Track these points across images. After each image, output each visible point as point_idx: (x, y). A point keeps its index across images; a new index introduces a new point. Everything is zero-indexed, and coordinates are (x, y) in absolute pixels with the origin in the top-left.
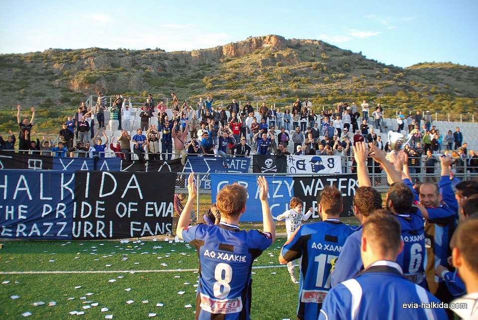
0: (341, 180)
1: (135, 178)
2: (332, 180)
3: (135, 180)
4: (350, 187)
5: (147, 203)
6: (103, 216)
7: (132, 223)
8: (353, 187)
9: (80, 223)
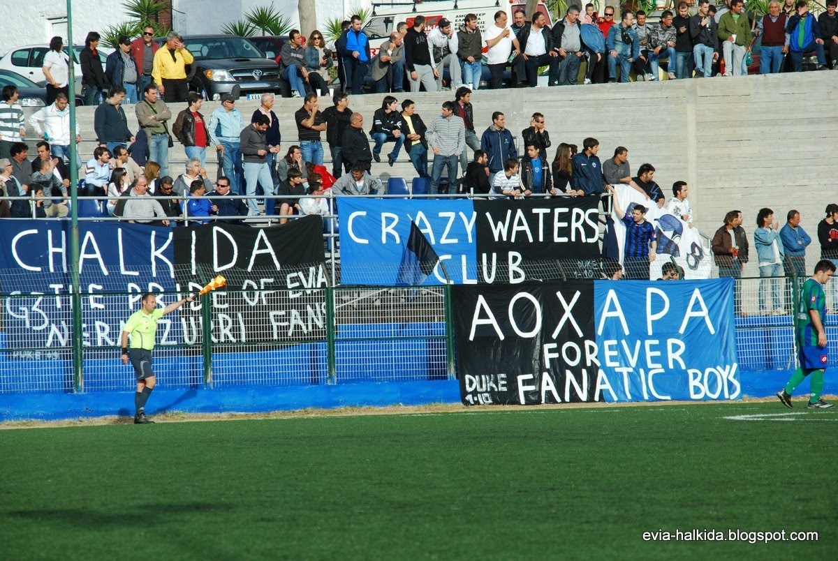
0: (558, 211)
1: (264, 235)
2: (541, 211)
3: (265, 238)
4: (574, 225)
5: (289, 276)
6: (226, 306)
7: (272, 314)
8: (579, 225)
9: (192, 319)
